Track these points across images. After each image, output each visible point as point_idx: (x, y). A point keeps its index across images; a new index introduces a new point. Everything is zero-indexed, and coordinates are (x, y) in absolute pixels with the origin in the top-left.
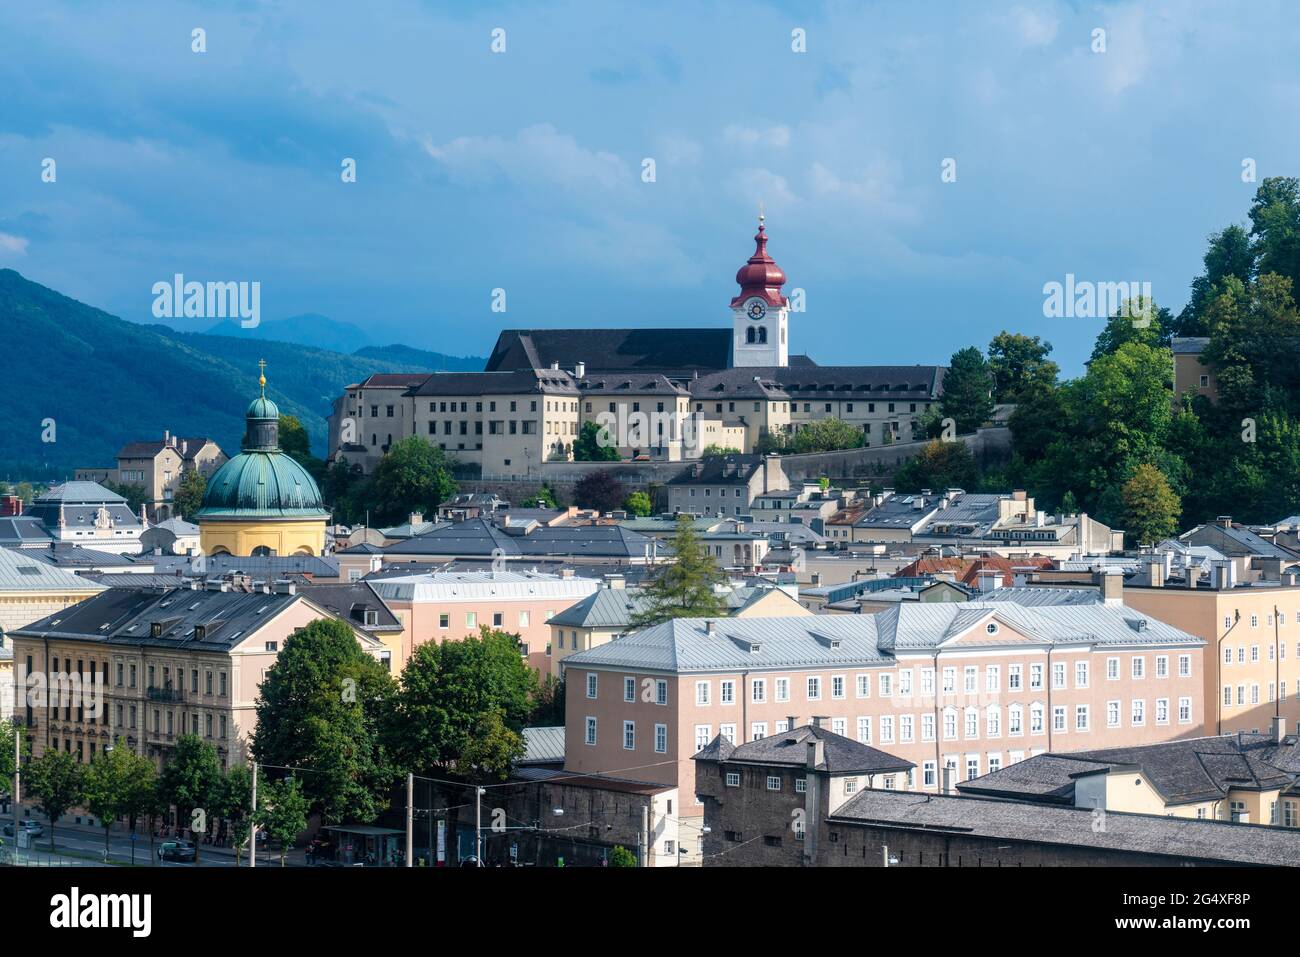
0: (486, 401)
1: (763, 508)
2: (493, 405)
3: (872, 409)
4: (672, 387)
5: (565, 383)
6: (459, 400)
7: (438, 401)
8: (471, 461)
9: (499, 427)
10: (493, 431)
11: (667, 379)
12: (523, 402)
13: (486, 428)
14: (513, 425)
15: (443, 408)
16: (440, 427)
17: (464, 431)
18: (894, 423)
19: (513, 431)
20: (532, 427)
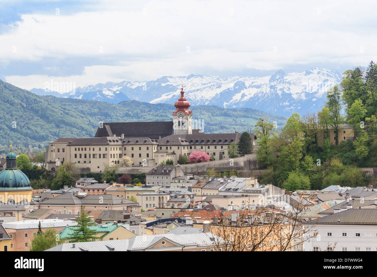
0: (92, 147)
1: (175, 182)
2: (94, 149)
3: (216, 148)
4: (152, 142)
5: (117, 141)
6: (84, 147)
7: (77, 147)
8: (87, 167)
9: (95, 156)
10: (94, 157)
11: (150, 139)
12: (103, 148)
13: (92, 156)
14: (100, 155)
15: (79, 150)
16: (78, 156)
17: (85, 157)
18: (223, 152)
19: (100, 157)
20: (106, 156)
